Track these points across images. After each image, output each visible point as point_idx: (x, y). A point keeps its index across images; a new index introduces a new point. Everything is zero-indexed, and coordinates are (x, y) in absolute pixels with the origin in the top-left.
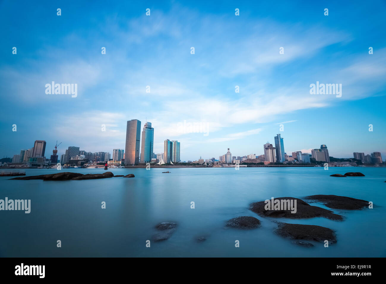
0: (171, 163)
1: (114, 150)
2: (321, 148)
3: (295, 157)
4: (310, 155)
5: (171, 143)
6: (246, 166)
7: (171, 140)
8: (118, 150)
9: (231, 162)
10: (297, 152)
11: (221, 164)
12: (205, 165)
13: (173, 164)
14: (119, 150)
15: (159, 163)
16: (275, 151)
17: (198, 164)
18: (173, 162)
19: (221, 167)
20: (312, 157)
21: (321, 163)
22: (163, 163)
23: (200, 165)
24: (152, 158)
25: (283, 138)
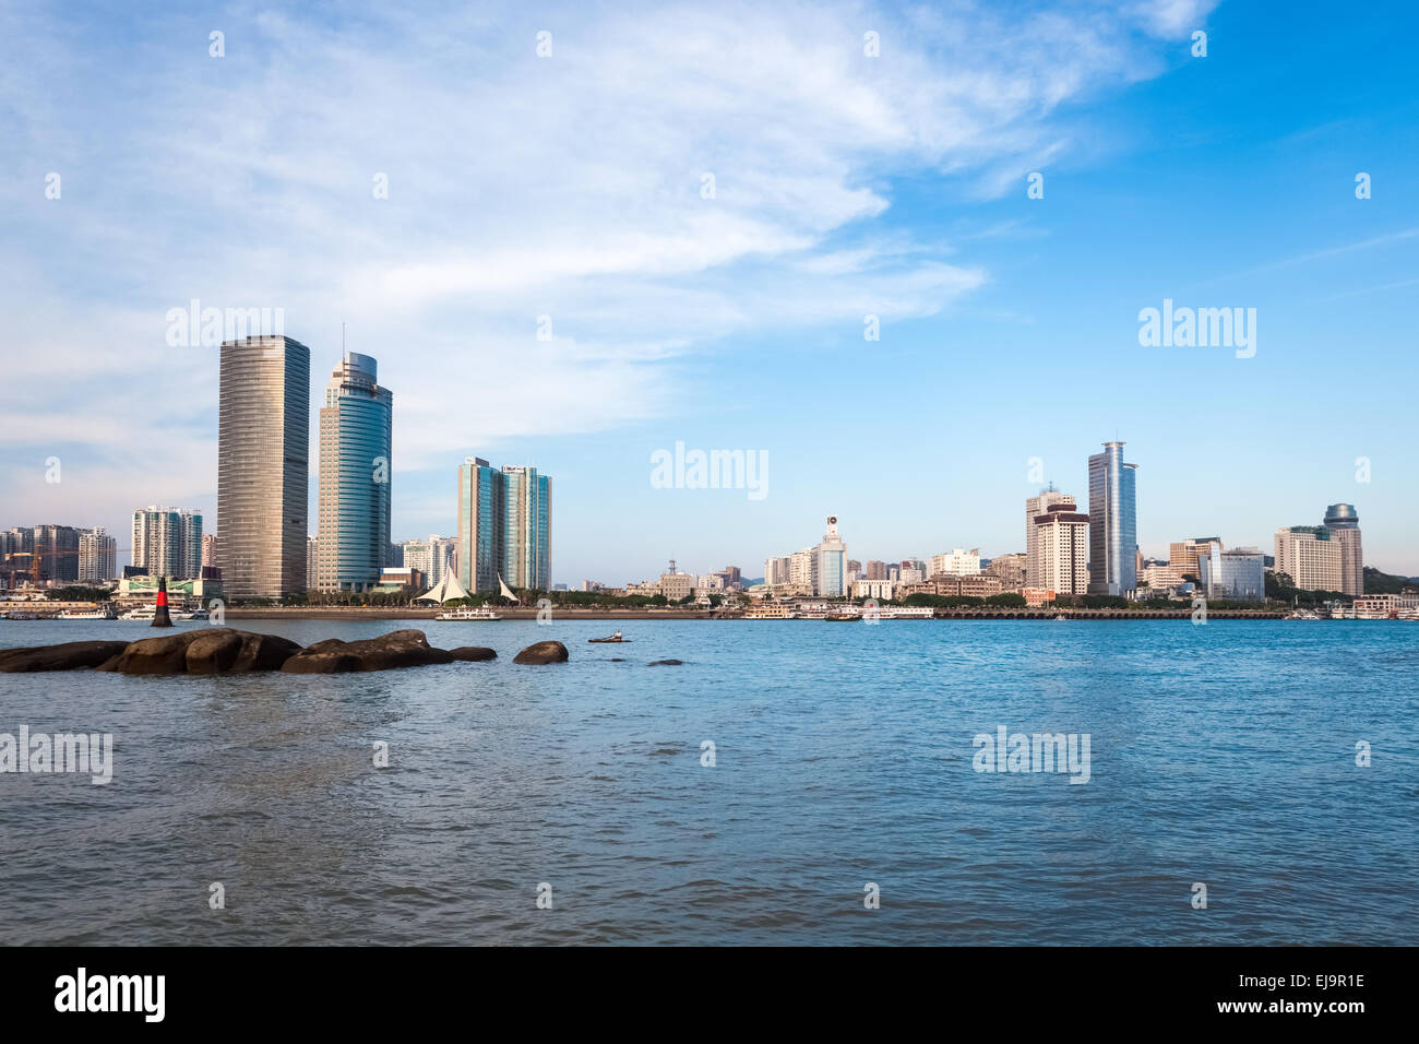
0: (505, 592)
1: (137, 517)
2: (1325, 521)
3: (1189, 567)
4: (1269, 561)
5: (499, 482)
6: (928, 612)
7: (496, 465)
8: (162, 517)
9: (845, 593)
10: (1198, 541)
11: (791, 602)
12: (701, 606)
13: (513, 598)
14: (174, 518)
15: (434, 595)
16: (1084, 532)
17: (660, 600)
18: (513, 590)
19: (792, 615)
20: (1277, 569)
21: (1320, 601)
22: (456, 591)
23: (673, 603)
24: (389, 565)
25: (1134, 466)
